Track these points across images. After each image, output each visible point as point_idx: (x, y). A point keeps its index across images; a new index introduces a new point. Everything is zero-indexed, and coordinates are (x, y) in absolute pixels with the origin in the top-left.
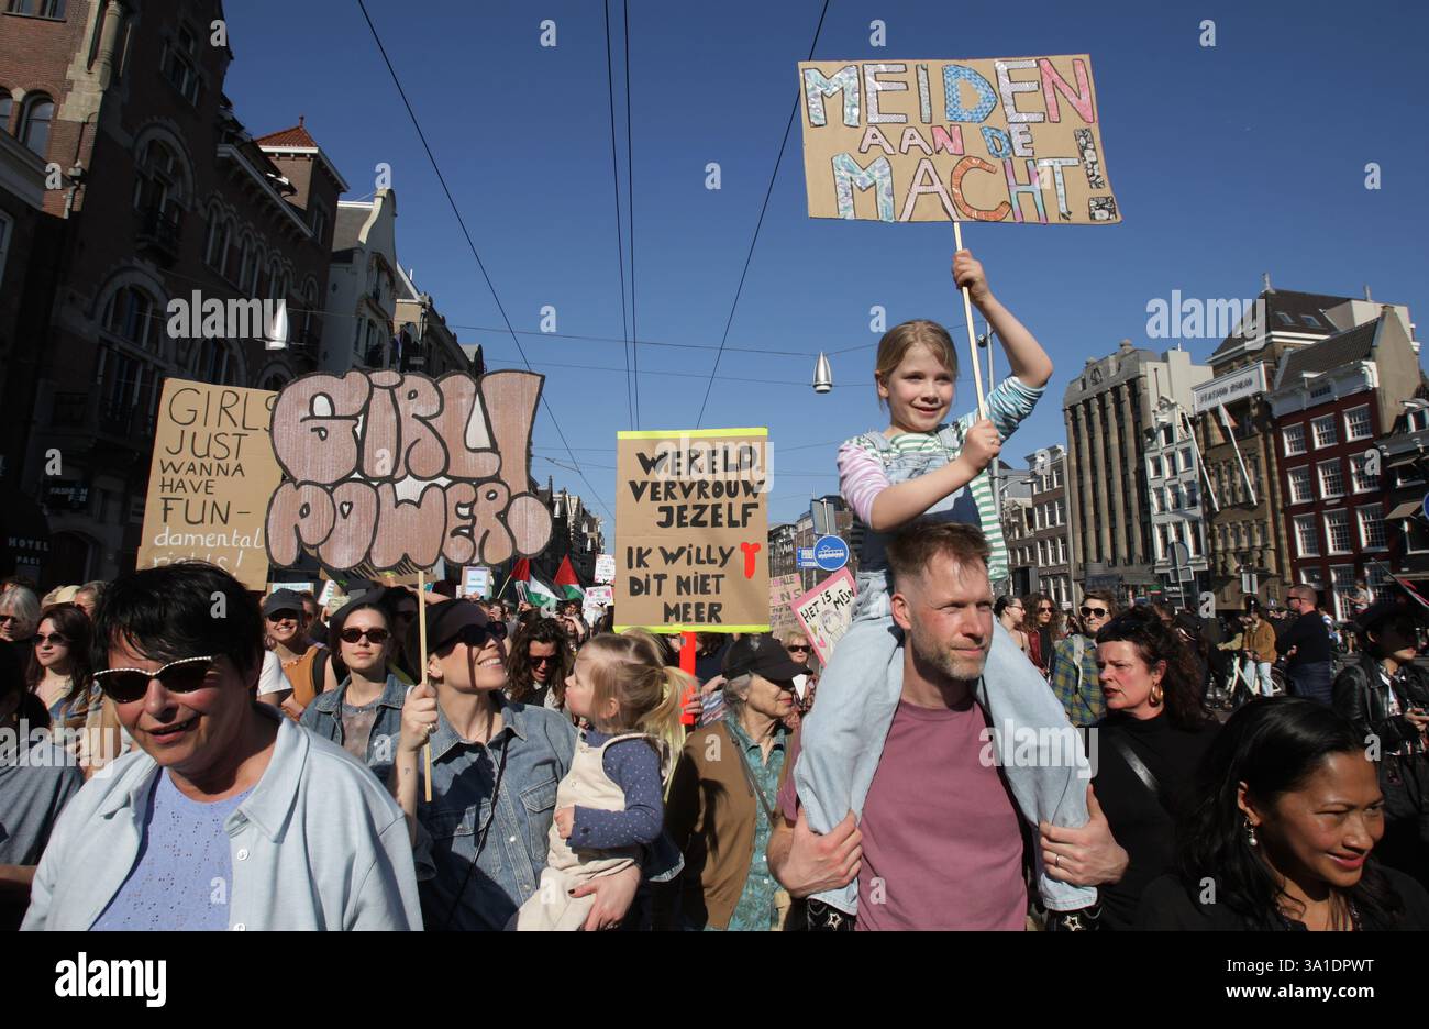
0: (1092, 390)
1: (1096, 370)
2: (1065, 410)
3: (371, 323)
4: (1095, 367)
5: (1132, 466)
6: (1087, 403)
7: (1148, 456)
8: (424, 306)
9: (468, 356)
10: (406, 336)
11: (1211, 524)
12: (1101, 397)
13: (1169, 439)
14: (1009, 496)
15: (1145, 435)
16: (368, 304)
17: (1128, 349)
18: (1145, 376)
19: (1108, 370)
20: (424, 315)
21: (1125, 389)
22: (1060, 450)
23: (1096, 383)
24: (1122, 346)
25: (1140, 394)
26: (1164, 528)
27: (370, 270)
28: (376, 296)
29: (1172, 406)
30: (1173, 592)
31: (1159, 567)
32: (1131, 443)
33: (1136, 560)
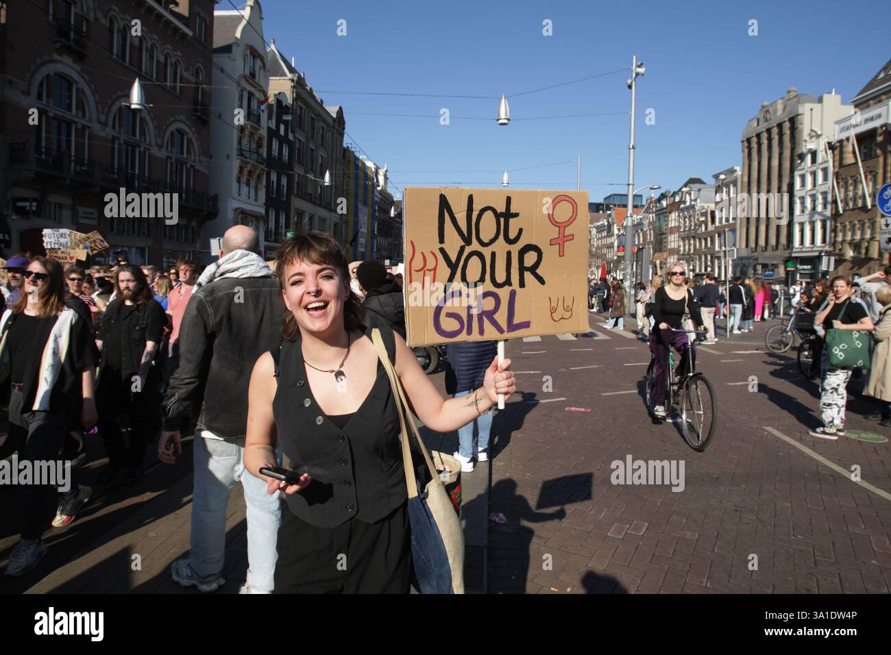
0: (763, 126)
1: (767, 111)
2: (743, 141)
3: (251, 94)
4: (766, 109)
5: (786, 181)
6: (758, 136)
7: (797, 174)
8: (293, 81)
9: (331, 114)
10: (279, 102)
11: (836, 222)
12: (769, 131)
13: (814, 161)
14: (701, 202)
15: (797, 158)
16: (246, 80)
17: (793, 94)
18: (803, 114)
19: (775, 111)
20: (294, 87)
21: (787, 125)
22: (735, 171)
23: (766, 120)
24: (789, 92)
25: (797, 128)
26: (802, 224)
27: (245, 57)
28: (253, 75)
29: (818, 136)
30: (803, 269)
31: (795, 252)
32: (787, 164)
33: (780, 247)
